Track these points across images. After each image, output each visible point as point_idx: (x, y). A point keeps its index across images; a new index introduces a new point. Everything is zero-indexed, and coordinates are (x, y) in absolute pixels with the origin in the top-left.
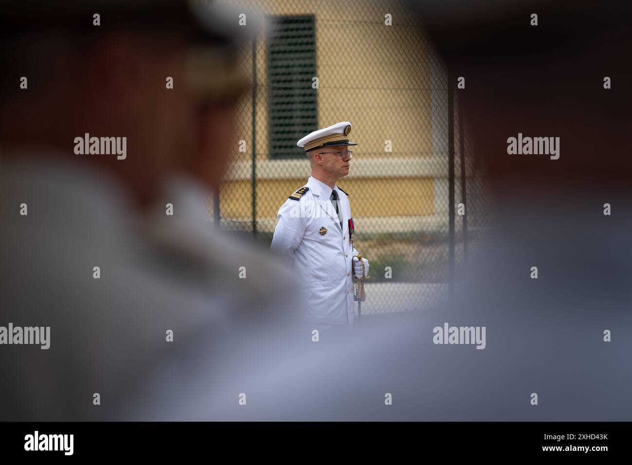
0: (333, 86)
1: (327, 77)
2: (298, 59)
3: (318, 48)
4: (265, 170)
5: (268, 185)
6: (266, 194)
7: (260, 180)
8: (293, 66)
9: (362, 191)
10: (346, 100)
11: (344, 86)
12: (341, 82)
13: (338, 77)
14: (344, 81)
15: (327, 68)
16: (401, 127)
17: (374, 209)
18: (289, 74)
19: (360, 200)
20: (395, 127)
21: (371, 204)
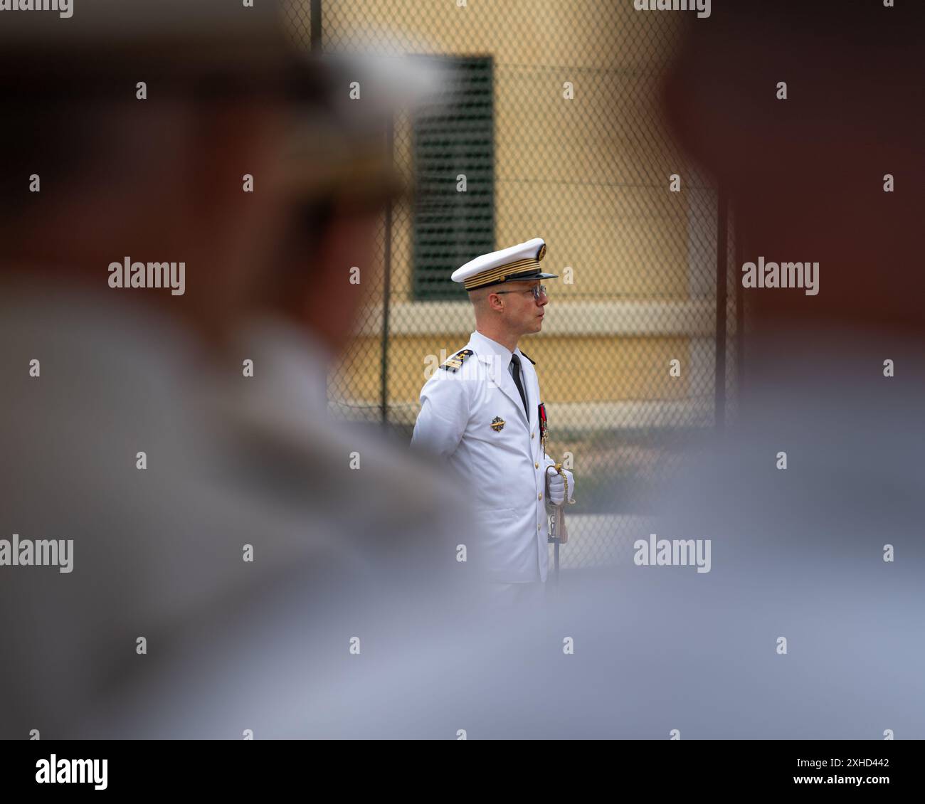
0: (522, 178)
1: (513, 162)
2: (463, 131)
3: (498, 114)
4: (404, 320)
5: (410, 345)
6: (405, 361)
7: (395, 337)
8: (455, 143)
9: (568, 358)
10: (545, 202)
11: (540, 178)
12: (536, 171)
13: (531, 163)
14: (541, 171)
15: (513, 147)
16: (636, 250)
17: (589, 388)
18: (448, 156)
19: (565, 374)
20: (627, 250)
21: (583, 380)
